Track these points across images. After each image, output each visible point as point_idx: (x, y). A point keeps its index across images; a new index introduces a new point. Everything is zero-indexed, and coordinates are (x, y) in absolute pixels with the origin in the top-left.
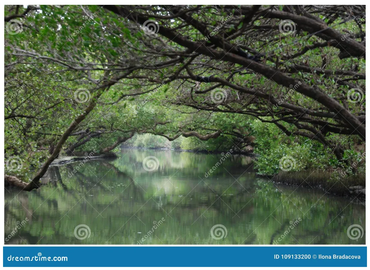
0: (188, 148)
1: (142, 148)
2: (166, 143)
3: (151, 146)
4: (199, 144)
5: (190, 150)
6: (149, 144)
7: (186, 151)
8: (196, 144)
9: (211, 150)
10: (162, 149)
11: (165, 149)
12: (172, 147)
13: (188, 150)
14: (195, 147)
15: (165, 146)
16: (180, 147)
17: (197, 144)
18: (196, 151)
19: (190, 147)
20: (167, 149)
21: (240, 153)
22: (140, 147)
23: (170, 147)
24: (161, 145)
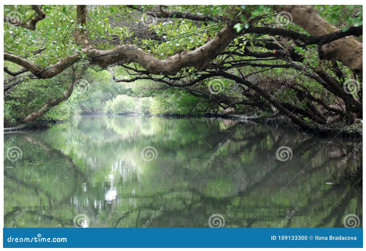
0: (158, 112)
1: (111, 114)
2: (136, 109)
3: (120, 112)
4: (169, 107)
5: (160, 114)
6: (118, 110)
7: (156, 116)
8: (166, 107)
9: (183, 114)
10: (132, 114)
11: (135, 114)
12: (142, 112)
13: (158, 115)
14: (165, 111)
15: (135, 112)
16: (149, 112)
17: (168, 107)
18: (167, 116)
19: (160, 111)
20: (136, 114)
21: (216, 116)
22: (109, 113)
23: (140, 112)
24: (131, 110)
